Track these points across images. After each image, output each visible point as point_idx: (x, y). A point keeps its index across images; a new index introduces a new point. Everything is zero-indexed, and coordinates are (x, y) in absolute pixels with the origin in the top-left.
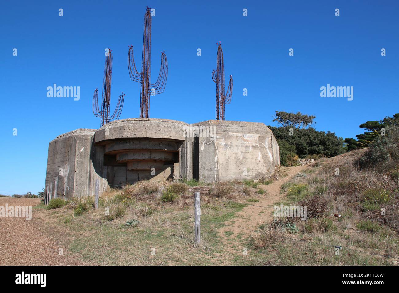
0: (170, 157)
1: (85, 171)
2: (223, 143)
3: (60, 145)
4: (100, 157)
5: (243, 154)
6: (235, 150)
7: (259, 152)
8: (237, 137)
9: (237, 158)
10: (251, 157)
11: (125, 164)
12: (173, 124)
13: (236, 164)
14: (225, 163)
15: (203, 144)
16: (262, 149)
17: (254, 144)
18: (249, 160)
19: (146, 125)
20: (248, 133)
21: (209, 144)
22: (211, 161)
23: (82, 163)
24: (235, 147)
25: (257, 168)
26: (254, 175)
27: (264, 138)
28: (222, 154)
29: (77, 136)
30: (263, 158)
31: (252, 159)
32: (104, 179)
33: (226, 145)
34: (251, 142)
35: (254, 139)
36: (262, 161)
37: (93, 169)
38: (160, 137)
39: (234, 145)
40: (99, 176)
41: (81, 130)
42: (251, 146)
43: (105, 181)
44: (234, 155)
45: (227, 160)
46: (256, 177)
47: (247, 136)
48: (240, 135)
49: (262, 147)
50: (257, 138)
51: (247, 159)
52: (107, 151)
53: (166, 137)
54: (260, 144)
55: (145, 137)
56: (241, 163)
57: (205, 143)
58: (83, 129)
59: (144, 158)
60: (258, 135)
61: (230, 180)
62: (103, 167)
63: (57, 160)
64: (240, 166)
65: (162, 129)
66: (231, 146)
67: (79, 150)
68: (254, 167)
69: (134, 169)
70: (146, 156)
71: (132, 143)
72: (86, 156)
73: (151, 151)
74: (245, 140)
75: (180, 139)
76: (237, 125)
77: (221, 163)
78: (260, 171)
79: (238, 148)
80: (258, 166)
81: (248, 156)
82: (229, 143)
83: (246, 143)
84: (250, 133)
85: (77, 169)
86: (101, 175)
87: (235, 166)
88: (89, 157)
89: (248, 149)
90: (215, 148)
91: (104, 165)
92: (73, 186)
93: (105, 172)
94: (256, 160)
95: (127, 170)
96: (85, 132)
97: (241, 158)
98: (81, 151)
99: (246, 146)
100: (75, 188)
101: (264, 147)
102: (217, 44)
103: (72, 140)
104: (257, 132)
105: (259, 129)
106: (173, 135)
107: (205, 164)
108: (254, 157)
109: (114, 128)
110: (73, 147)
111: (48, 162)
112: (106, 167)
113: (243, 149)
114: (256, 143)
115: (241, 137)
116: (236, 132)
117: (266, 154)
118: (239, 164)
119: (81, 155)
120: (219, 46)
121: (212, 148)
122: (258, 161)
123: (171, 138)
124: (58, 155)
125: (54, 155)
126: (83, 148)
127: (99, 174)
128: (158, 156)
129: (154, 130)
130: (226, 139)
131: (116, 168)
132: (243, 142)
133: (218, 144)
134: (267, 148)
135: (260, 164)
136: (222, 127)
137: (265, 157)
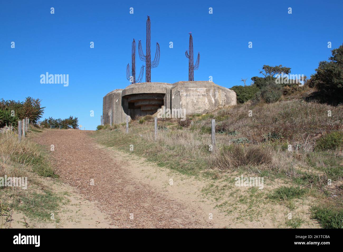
0: (161, 103)
1: (119, 112)
2: (185, 94)
3: (107, 98)
4: (127, 104)
5: (196, 99)
6: (192, 97)
7: (206, 98)
8: (193, 90)
9: (193, 102)
10: (201, 101)
11: (139, 107)
12: (159, 85)
13: (192, 105)
14: (186, 105)
15: (174, 95)
16: (208, 96)
17: (203, 94)
18: (200, 103)
19: (144, 87)
20: (200, 88)
21: (177, 95)
22: (178, 104)
23: (117, 108)
24: (192, 96)
25: (205, 107)
26: (203, 111)
27: (209, 90)
28: (184, 100)
29: (114, 94)
30: (208, 101)
31: (202, 102)
32: (129, 116)
33: (187, 95)
34: (201, 92)
35: (203, 91)
36: (208, 103)
37: (123, 111)
38: (152, 92)
39: (191, 95)
40: (126, 115)
41: (117, 90)
42: (201, 95)
43: (129, 117)
44: (191, 100)
45: (187, 103)
46: (204, 112)
47: (199, 89)
48: (195, 89)
49: (208, 95)
50: (205, 90)
51: (199, 102)
52: (129, 101)
53: (154, 92)
54: (207, 93)
55: (143, 93)
56: (195, 105)
57: (175, 95)
58: (118, 89)
59: (146, 104)
60: (206, 89)
61: (189, 114)
62: (128, 109)
63: (107, 107)
64: (195, 106)
65: (152, 88)
66: (190, 95)
67: (115, 101)
68: (203, 107)
69: (143, 110)
70: (147, 103)
71: (139, 96)
72: (119, 104)
73: (150, 100)
74: (198, 92)
75: (162, 93)
76: (194, 83)
77: (184, 105)
78: (206, 109)
79: (194, 96)
80: (205, 106)
81: (200, 100)
82: (188, 94)
83: (199, 93)
84: (201, 87)
85: (115, 112)
86: (127, 114)
87: (192, 106)
88: (121, 104)
89: (199, 96)
90: (180, 97)
91: (129, 108)
92: (113, 120)
93: (129, 112)
94: (204, 103)
95: (141, 111)
96: (119, 91)
97: (195, 102)
98: (117, 101)
99: (199, 95)
100: (114, 121)
101: (209, 95)
102: (189, 34)
103: (112, 96)
104: (205, 87)
105: (207, 85)
106: (159, 91)
107: (175, 106)
108: (203, 101)
109: (129, 89)
110: (112, 100)
111: (103, 108)
112: (129, 109)
113: (197, 97)
114: (205, 93)
115: (196, 90)
116: (193, 87)
117: (210, 99)
118: (194, 105)
119: (116, 104)
120: (191, 35)
121: (179, 97)
122: (206, 103)
123: (157, 93)
124: (107, 104)
125: (105, 104)
126: (117, 100)
127: (126, 113)
128: (153, 103)
129: (148, 89)
130: (187, 92)
131: (135, 110)
132: (197, 93)
133: (182, 95)
134: (211, 95)
135: (207, 105)
136: (185, 85)
137: (210, 101)
